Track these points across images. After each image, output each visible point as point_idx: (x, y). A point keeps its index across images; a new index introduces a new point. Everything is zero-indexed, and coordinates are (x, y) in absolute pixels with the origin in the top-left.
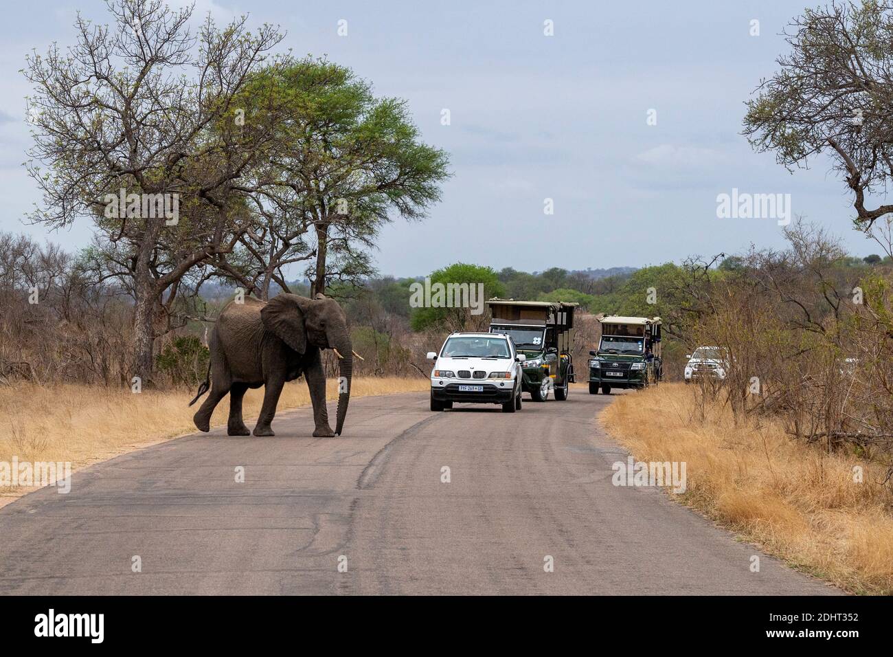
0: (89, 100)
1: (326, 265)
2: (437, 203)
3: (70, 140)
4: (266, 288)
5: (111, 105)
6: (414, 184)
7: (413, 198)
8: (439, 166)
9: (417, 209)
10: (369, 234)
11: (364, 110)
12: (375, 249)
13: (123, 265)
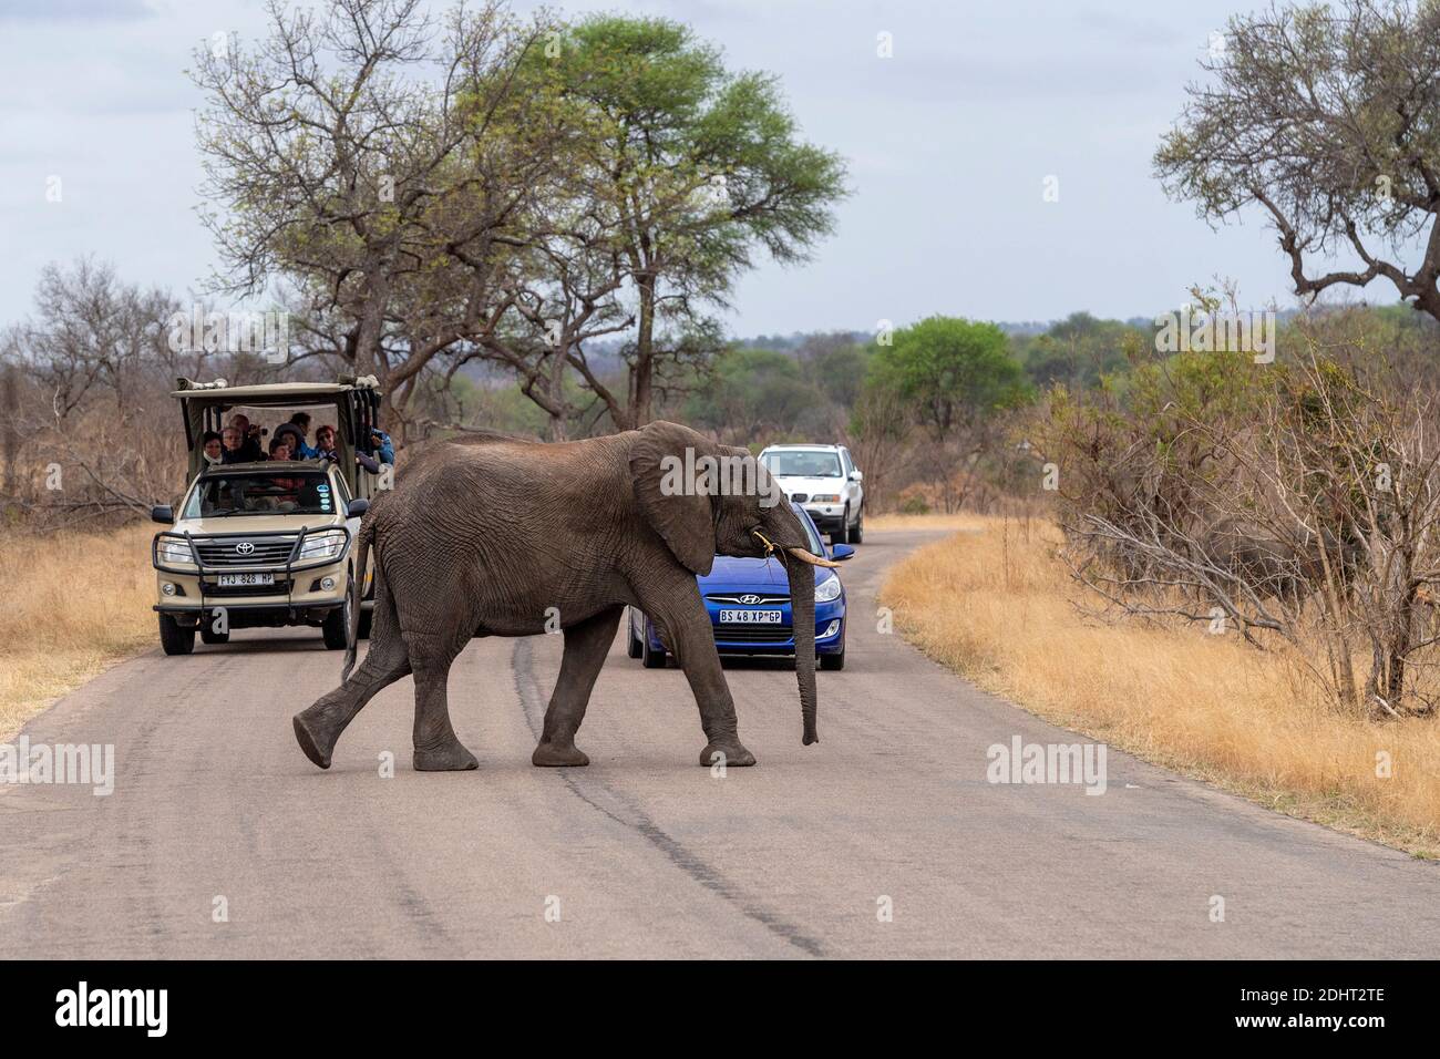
0: (286, 114)
1: (653, 339)
2: (829, 237)
3: (260, 174)
4: (557, 376)
5: (316, 121)
6: (792, 208)
7: (792, 231)
8: (832, 178)
9: (797, 248)
10: (721, 289)
11: (711, 90)
12: (731, 312)
13: (326, 337)
